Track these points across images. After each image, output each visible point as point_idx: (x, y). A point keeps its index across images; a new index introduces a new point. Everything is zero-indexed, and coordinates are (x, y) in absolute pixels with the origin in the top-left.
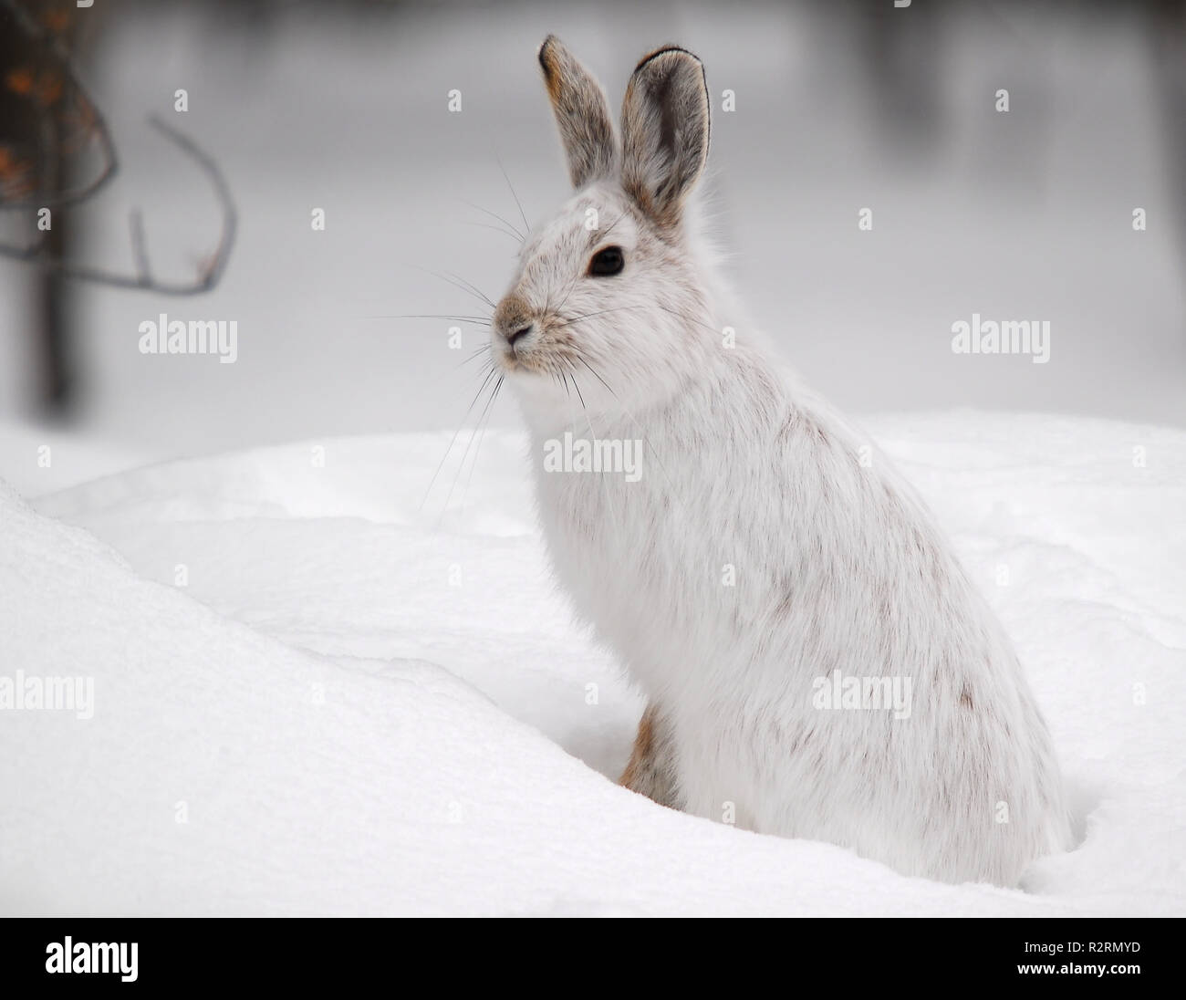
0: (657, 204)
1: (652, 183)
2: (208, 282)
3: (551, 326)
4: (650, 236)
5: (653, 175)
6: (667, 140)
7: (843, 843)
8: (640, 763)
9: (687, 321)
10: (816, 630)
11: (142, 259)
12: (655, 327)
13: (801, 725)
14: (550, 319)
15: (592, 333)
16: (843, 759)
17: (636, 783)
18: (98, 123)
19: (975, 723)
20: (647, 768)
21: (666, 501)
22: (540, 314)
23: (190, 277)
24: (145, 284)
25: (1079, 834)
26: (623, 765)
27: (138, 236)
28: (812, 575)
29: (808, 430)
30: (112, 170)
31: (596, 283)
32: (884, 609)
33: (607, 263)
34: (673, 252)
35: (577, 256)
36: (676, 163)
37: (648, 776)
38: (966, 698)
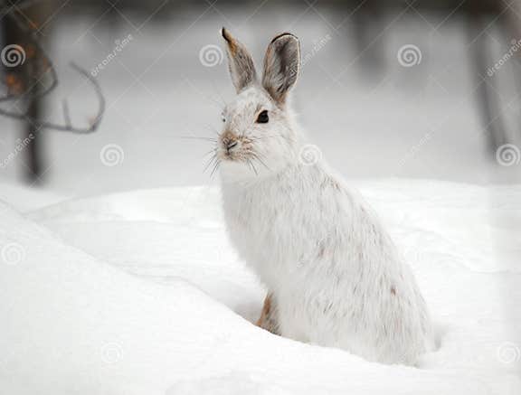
0: (278, 94)
1: (276, 86)
2: (94, 128)
3: (245, 142)
4: (276, 107)
5: (276, 83)
6: (283, 70)
7: (345, 348)
8: (264, 317)
9: (289, 140)
10: (333, 263)
11: (67, 119)
12: (280, 143)
13: (327, 301)
14: (244, 140)
15: (259, 146)
16: (344, 315)
17: (263, 324)
18: (50, 65)
19: (396, 301)
20: (267, 319)
21: (276, 213)
22: (240, 138)
23: (87, 126)
24: (68, 128)
25: (438, 345)
26: (258, 318)
27: (66, 109)
28: (332, 242)
29: (332, 185)
30: (55, 83)
31: (260, 125)
32: (361, 256)
33: (263, 118)
34: (283, 114)
35: (252, 114)
36: (285, 79)
37: (268, 322)
38: (393, 291)
